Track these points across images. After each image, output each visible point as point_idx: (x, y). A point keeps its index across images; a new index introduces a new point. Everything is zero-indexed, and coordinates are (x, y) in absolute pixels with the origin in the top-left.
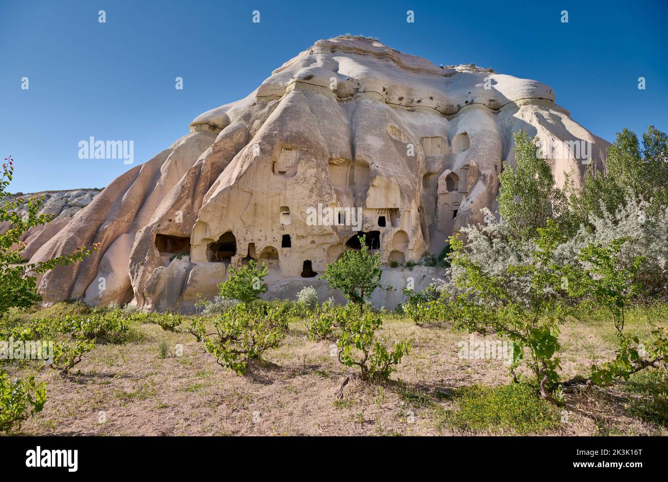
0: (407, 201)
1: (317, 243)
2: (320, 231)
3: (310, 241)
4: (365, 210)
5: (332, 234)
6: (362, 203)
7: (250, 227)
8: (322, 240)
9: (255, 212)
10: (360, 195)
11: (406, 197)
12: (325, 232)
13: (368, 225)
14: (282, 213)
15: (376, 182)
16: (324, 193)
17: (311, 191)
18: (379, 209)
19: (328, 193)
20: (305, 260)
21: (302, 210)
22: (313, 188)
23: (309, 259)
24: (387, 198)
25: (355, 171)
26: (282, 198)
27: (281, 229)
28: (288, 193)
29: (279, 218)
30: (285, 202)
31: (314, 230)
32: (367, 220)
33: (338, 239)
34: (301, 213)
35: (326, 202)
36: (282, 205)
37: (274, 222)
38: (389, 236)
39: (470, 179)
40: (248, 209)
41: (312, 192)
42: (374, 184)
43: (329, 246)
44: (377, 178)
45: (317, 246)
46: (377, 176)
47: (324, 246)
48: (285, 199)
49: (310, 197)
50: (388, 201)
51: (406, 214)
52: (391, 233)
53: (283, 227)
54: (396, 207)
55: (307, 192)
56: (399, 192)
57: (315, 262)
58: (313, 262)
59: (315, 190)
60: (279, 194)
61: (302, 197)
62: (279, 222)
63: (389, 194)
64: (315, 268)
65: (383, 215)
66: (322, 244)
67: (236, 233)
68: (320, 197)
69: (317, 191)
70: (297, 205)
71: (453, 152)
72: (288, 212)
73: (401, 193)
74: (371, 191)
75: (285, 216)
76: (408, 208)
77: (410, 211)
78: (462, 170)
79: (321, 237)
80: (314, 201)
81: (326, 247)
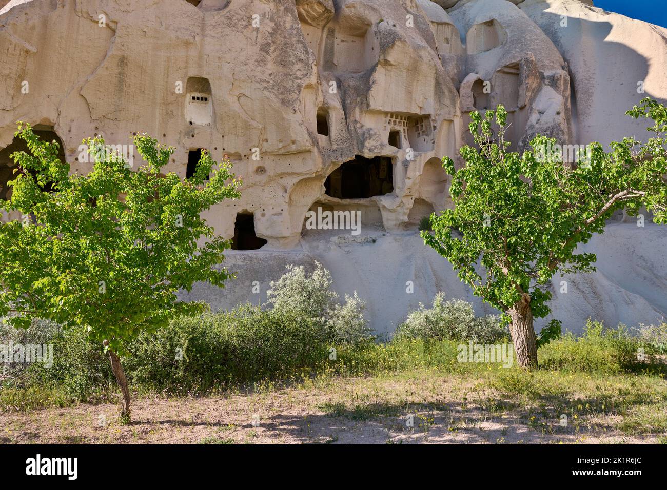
0: (447, 101)
1: (271, 172)
2: (281, 145)
3: (255, 169)
4: (364, 115)
5: (309, 151)
6: (358, 99)
7: (107, 121)
8: (283, 166)
9: (121, 82)
10: (352, 83)
11: (447, 92)
12: (294, 148)
13: (374, 143)
14: (189, 97)
15: (393, 56)
16: (292, 59)
17: (265, 48)
18: (392, 114)
19: (301, 61)
20: (240, 210)
21: (242, 91)
22: (268, 44)
23: (250, 209)
24: (410, 93)
25: (336, 41)
26: (193, 53)
27: (187, 134)
28: (211, 46)
29: (182, 106)
30: (200, 66)
31: (267, 141)
32: (372, 132)
33: (321, 166)
34: (239, 98)
35: (297, 78)
36: (193, 73)
37: (169, 115)
38: (417, 166)
39: (530, 81)
40: (100, 71)
41: (267, 52)
42: (390, 59)
43: (296, 180)
44: (396, 47)
45: (271, 180)
46: (397, 43)
47: (282, 181)
48: (200, 57)
49: (261, 62)
50: (411, 98)
51: (445, 126)
52: (420, 161)
53: (191, 130)
54: (423, 113)
55: (253, 51)
56: (433, 82)
57: (263, 215)
58: (257, 216)
59: (272, 48)
60: (187, 44)
61: (243, 59)
62: (183, 115)
63: (415, 83)
64: (261, 228)
65: (397, 128)
66: (282, 176)
67: (66, 130)
68: (284, 66)
69: (278, 52)
70: (230, 76)
71: (469, 52)
72: (204, 95)
73: (438, 84)
74: (380, 75)
75: (197, 104)
76: (449, 114)
77: (451, 121)
78: (499, 74)
79: (283, 157)
80: (270, 72)
81: (290, 182)
